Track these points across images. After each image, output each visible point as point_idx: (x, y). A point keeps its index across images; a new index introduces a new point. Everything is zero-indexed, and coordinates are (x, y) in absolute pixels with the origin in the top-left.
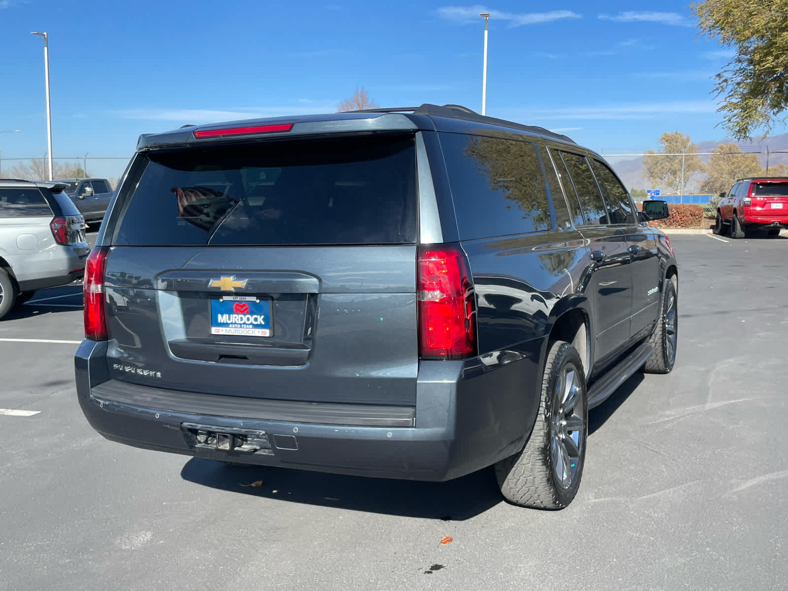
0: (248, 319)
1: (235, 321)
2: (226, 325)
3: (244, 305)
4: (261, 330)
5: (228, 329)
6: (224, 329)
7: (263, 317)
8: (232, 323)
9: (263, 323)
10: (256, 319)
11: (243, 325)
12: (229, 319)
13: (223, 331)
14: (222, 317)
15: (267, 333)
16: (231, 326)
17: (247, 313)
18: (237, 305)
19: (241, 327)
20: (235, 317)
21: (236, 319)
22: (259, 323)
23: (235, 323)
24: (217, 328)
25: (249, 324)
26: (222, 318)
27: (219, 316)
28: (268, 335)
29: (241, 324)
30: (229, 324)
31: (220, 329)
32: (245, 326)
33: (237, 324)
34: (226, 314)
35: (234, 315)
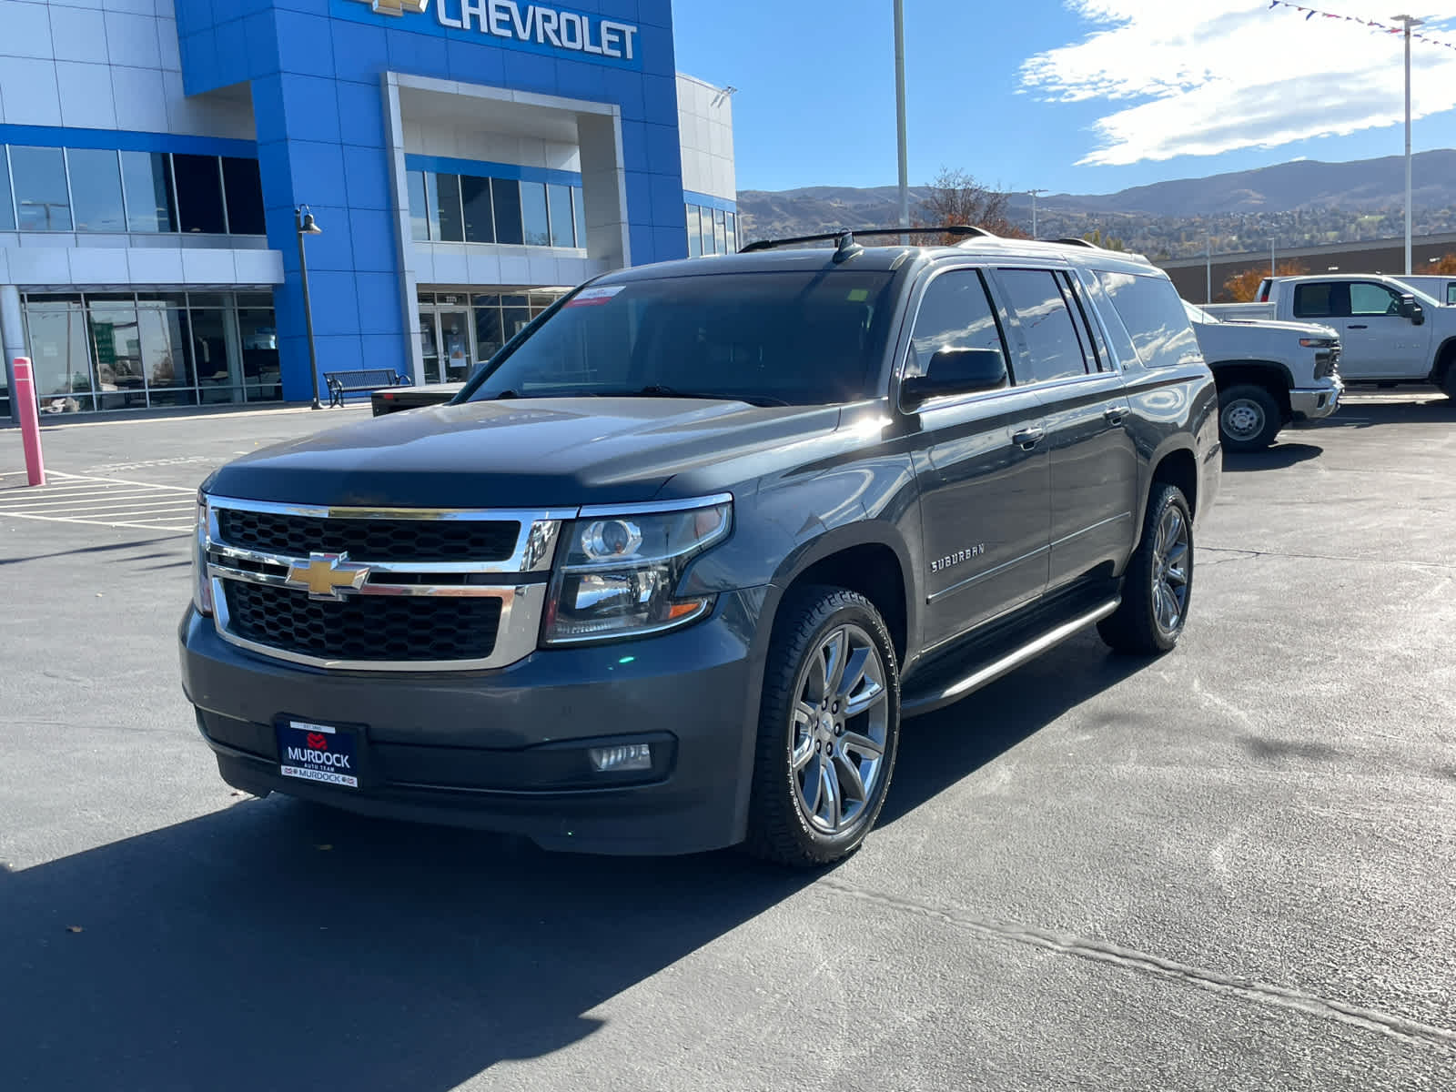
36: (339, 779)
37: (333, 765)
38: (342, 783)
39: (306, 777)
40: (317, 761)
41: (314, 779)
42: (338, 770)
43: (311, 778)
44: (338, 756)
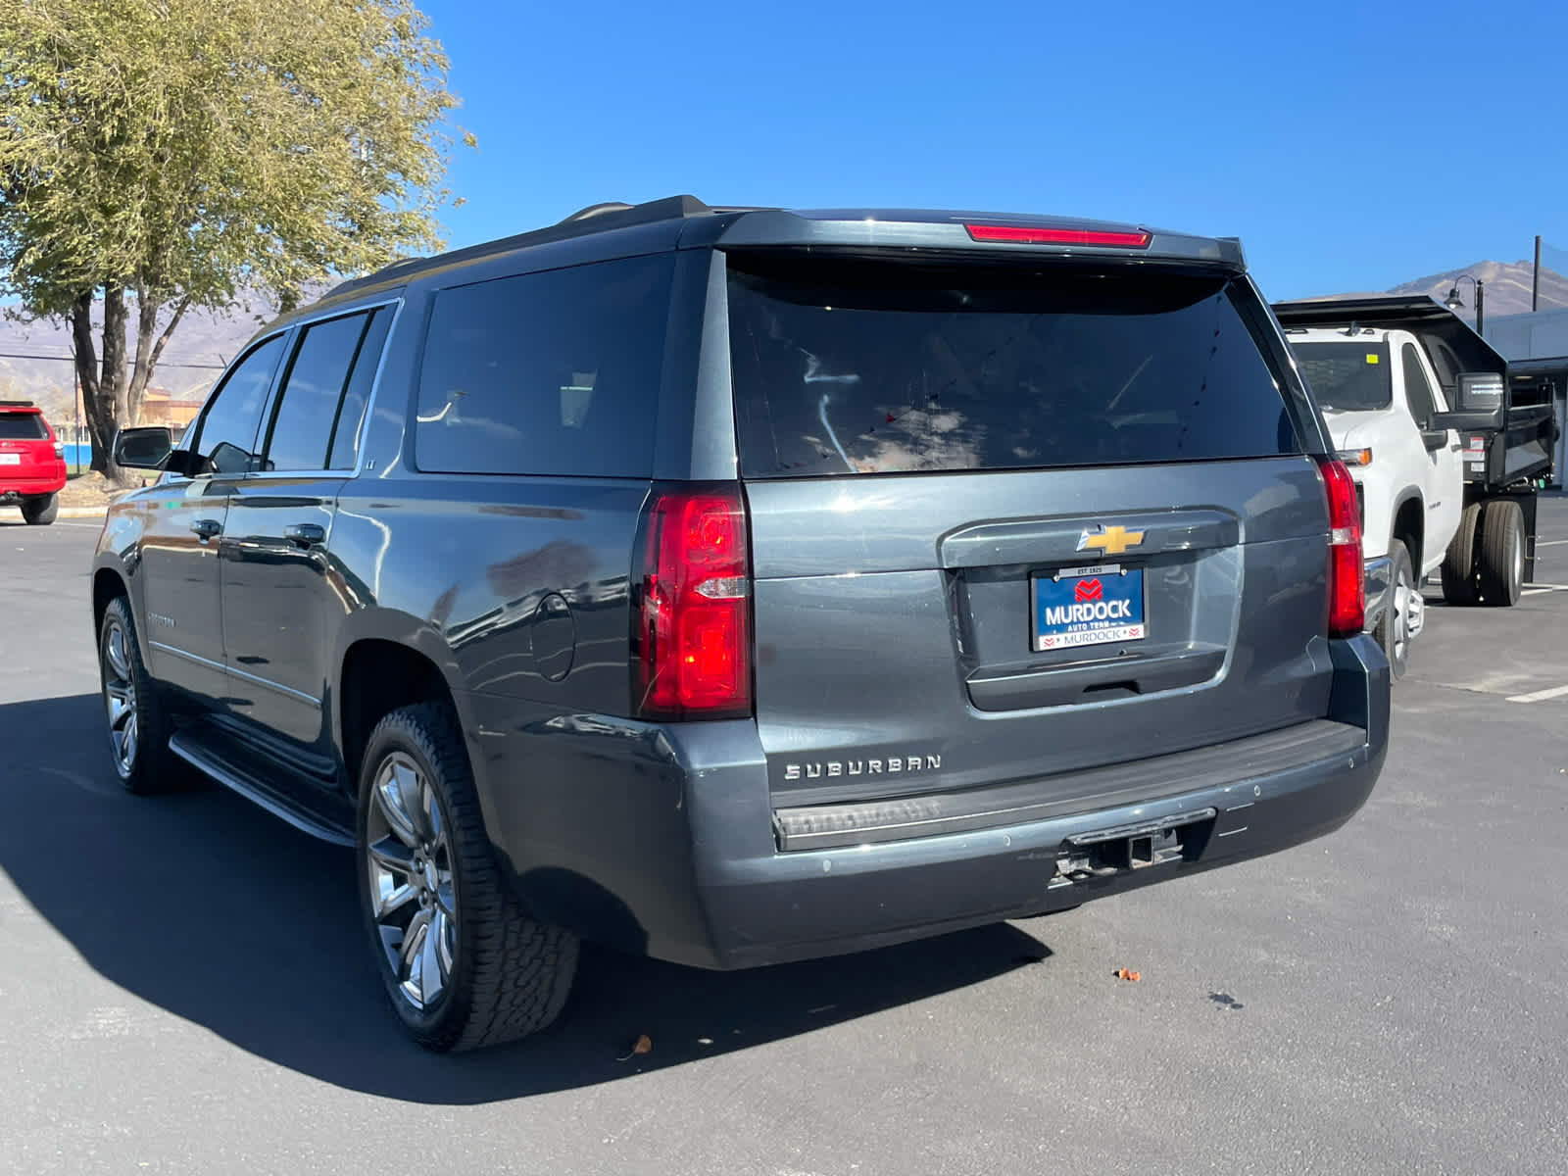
0: (1101, 610)
1: (1078, 619)
2: (1061, 628)
3: (1095, 583)
4: (1128, 628)
5: (1069, 635)
6: (1062, 636)
7: (1127, 602)
8: (1072, 623)
9: (1128, 614)
10: (1115, 609)
11: (1092, 624)
12: (1066, 616)
13: (1059, 641)
14: (1053, 611)
15: (1139, 631)
16: (1070, 628)
17: (1100, 599)
18: (1083, 584)
19: (1089, 628)
20: (1078, 610)
21: (1079, 614)
22: (1121, 615)
23: (1079, 622)
24: (1049, 637)
25: (1102, 620)
26: (1054, 616)
27: (1048, 611)
28: (1141, 635)
29: (1087, 623)
30: (1067, 625)
31: (1055, 637)
32: (1096, 624)
33: (1082, 623)
34: (1060, 606)
35: (1076, 607)
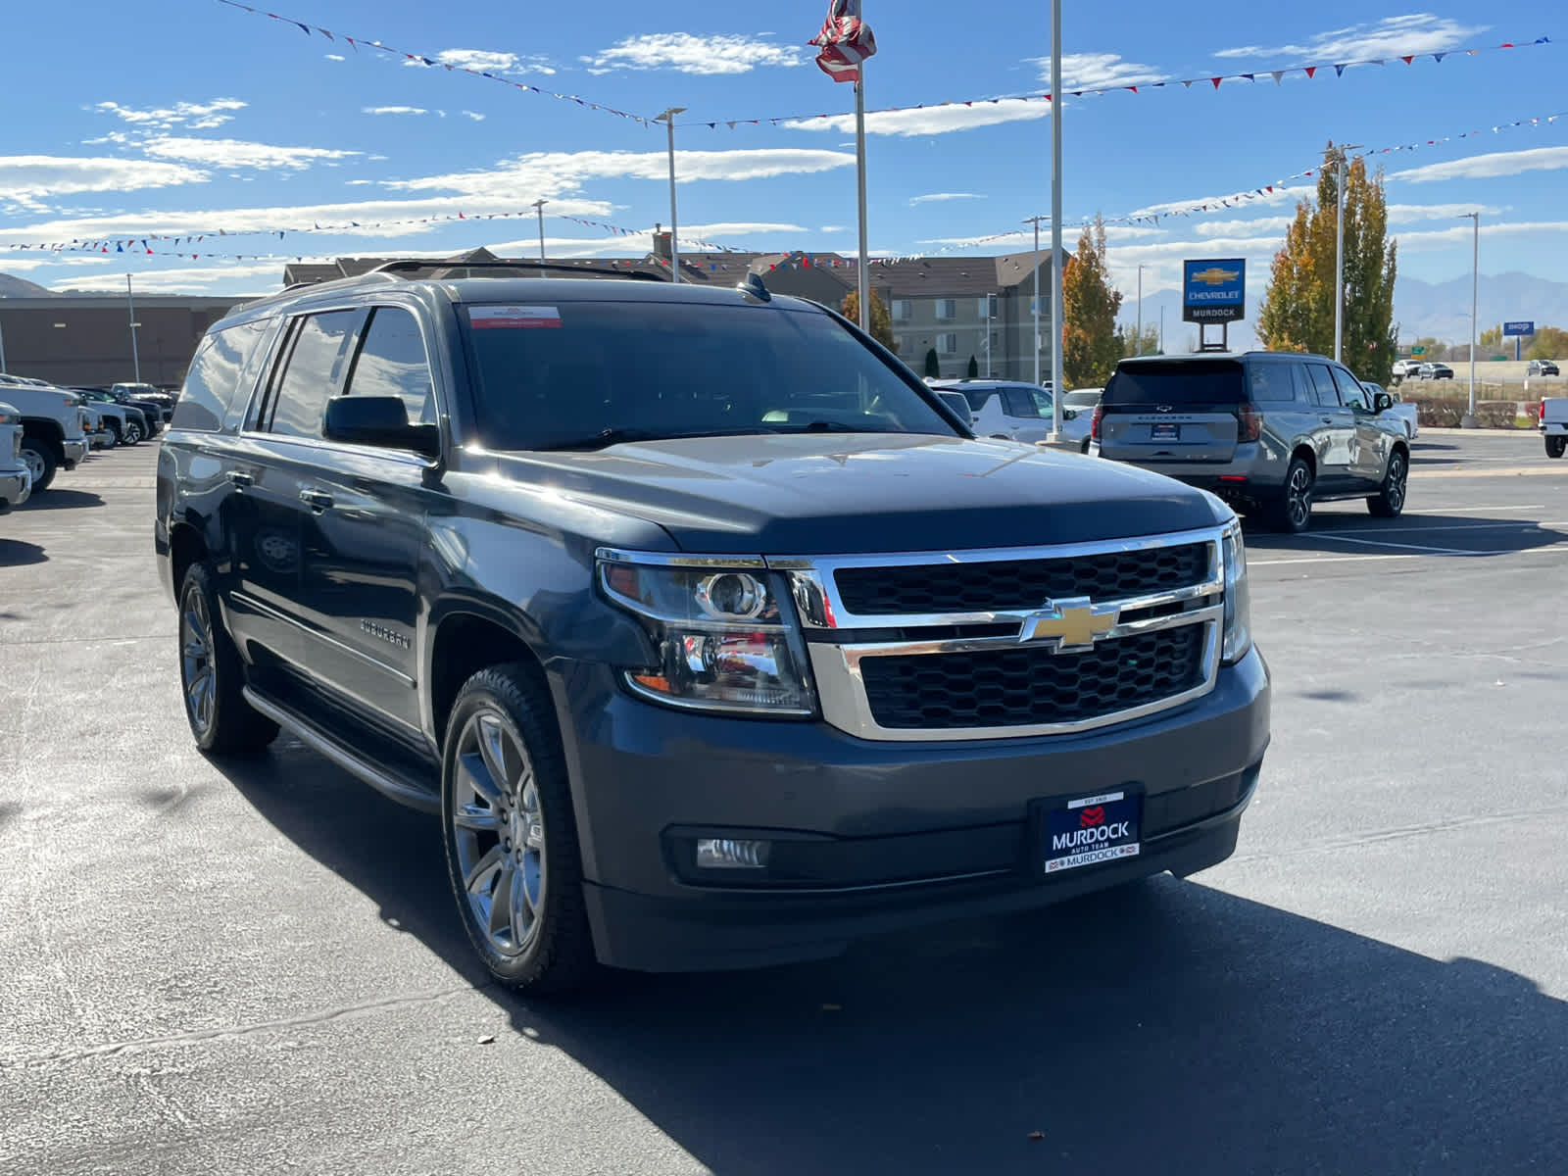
36: (1117, 853)
37: (1109, 839)
38: (1120, 855)
39: (1078, 865)
40: (1089, 841)
41: (1087, 863)
42: (1112, 843)
43: (1083, 863)
44: (1116, 825)
